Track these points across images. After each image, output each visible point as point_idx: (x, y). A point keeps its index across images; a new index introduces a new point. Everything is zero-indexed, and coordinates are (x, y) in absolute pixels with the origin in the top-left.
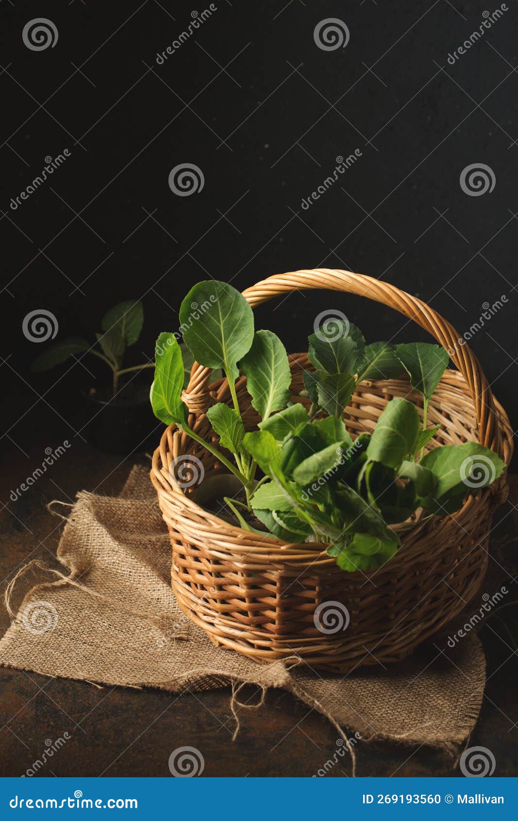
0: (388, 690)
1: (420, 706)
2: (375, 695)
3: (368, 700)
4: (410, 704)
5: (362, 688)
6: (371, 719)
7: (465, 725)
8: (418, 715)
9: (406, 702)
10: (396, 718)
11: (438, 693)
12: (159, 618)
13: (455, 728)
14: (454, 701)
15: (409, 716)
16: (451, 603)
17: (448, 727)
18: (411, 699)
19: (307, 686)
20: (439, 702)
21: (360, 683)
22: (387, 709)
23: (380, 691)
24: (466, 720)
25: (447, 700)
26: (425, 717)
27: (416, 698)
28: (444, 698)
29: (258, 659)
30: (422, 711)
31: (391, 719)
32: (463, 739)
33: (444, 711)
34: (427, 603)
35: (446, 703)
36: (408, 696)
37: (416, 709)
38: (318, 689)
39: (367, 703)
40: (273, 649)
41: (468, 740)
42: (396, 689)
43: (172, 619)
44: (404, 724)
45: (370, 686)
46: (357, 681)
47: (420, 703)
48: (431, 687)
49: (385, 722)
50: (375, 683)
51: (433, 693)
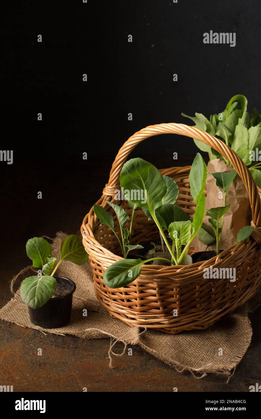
0: (198, 340)
1: (213, 349)
2: (190, 343)
3: (186, 346)
4: (208, 348)
5: (183, 340)
6: (186, 355)
7: (235, 361)
8: (212, 354)
9: (206, 347)
10: (199, 355)
11: (224, 344)
12: (86, 300)
13: (229, 362)
14: (231, 349)
15: (206, 354)
16: (235, 300)
17: (226, 361)
18: (209, 345)
19: (155, 338)
20: (224, 348)
21: (183, 337)
22: (195, 350)
23: (193, 341)
24: (236, 359)
25: (228, 348)
26: (215, 355)
27: (212, 345)
28: (226, 346)
29: (131, 324)
30: (214, 352)
31: (197, 355)
32: (232, 368)
33: (225, 353)
34: (219, 299)
35: (227, 349)
36: (208, 343)
37: (211, 350)
38: (160, 339)
39: (186, 347)
40: (137, 319)
41: (235, 369)
42: (202, 340)
43: (93, 301)
44: (203, 358)
45: (188, 339)
46: (182, 336)
47: (214, 347)
48: (221, 340)
49: (193, 357)
50: (191, 337)
51: (221, 343)
